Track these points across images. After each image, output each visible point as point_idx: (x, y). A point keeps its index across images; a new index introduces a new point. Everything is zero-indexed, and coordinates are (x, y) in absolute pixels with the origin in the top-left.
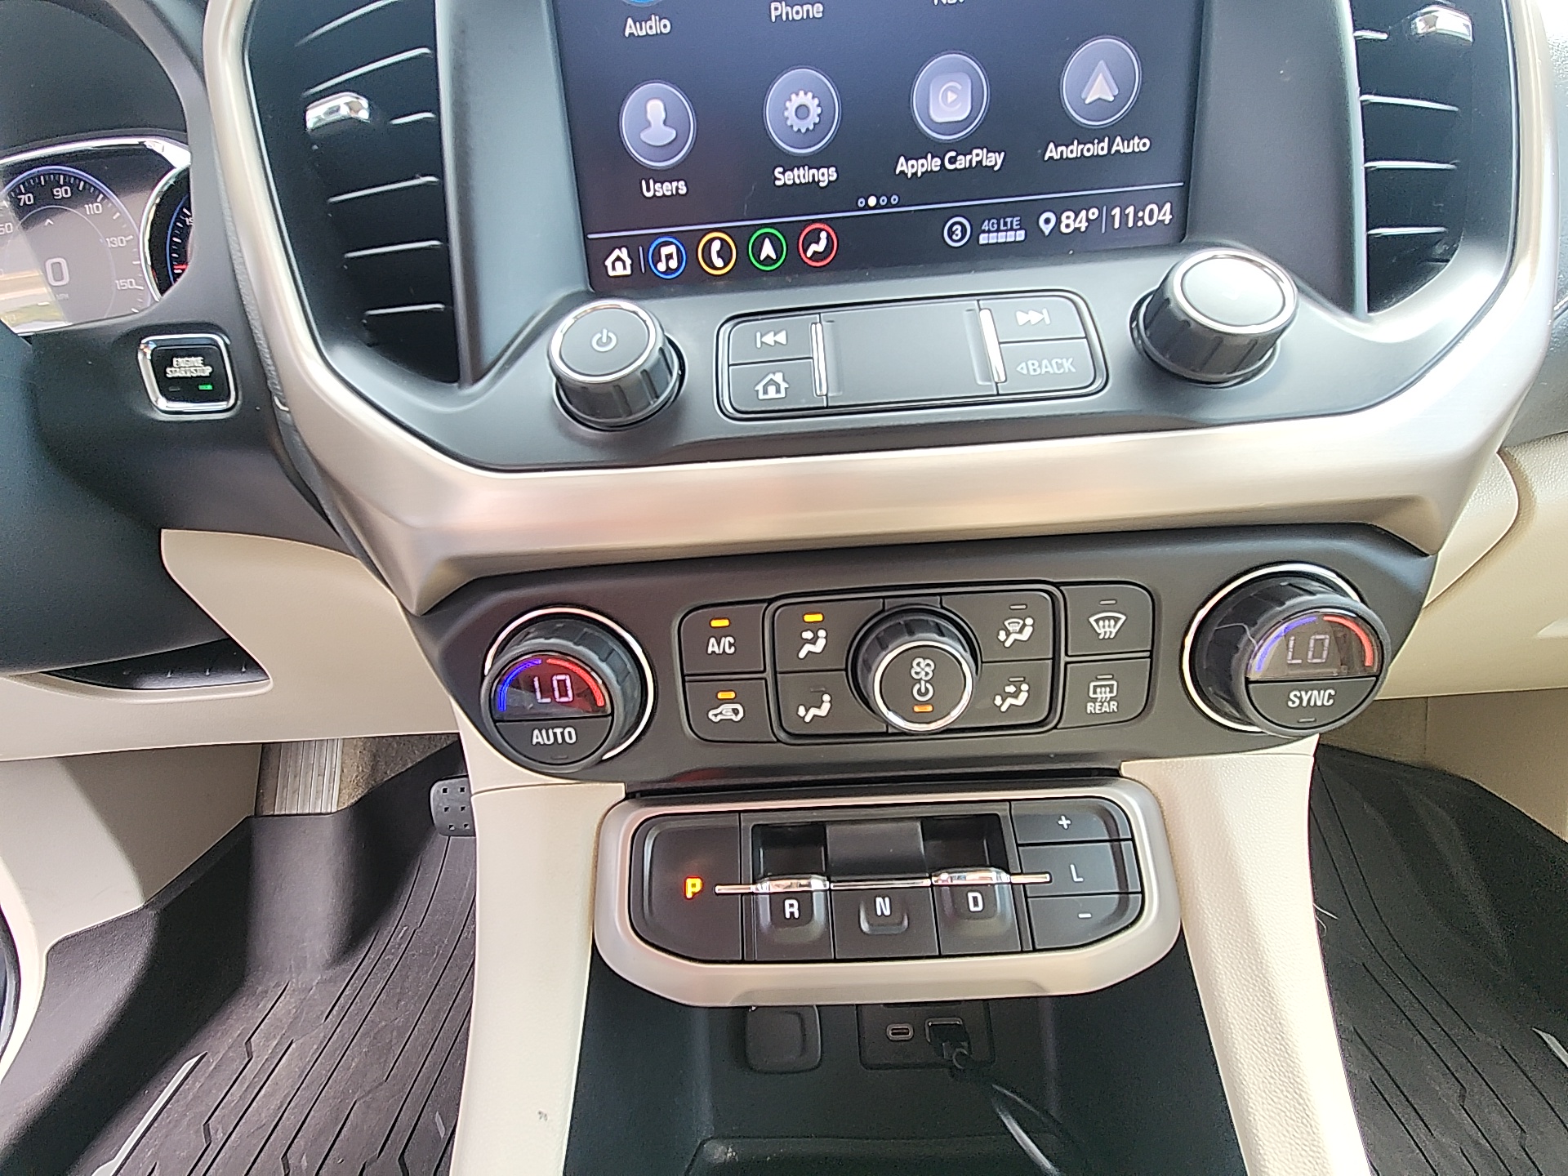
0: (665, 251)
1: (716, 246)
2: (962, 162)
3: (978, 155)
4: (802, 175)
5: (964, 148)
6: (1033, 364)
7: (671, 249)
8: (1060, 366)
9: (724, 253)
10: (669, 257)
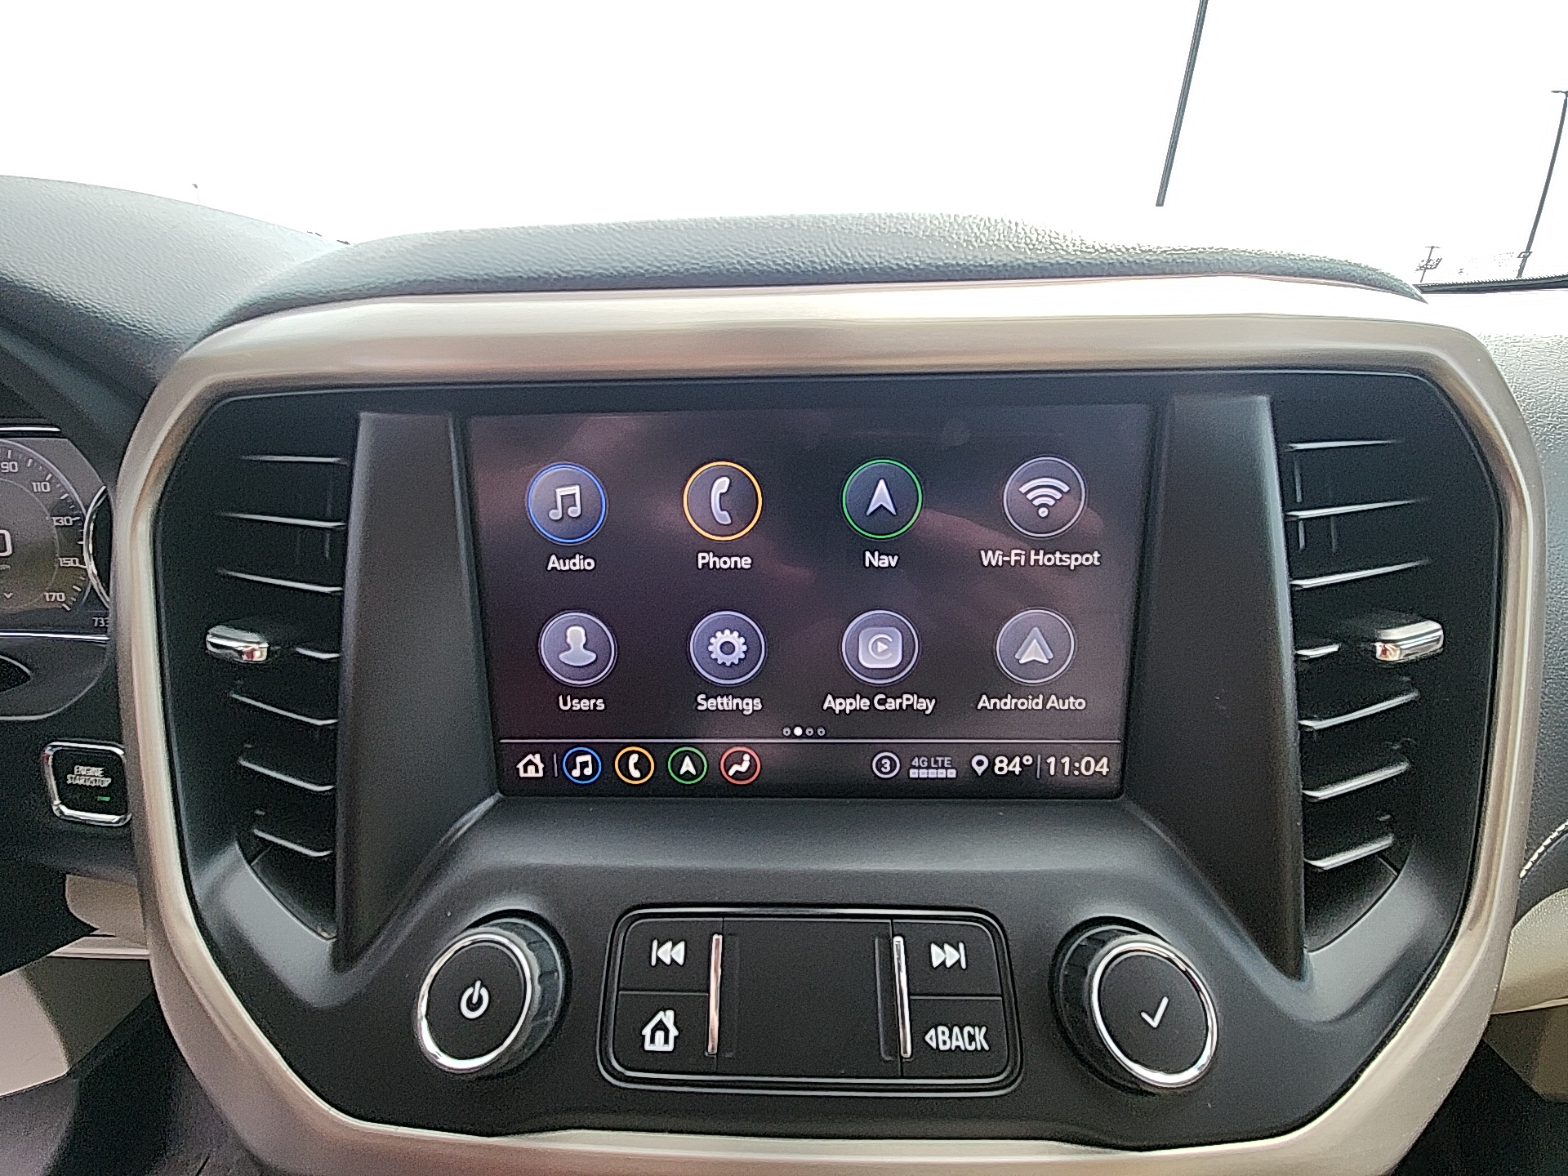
0: (580, 759)
1: (634, 758)
2: (892, 704)
3: (908, 699)
4: (726, 703)
5: (894, 692)
6: (943, 1033)
7: (588, 758)
8: (972, 1038)
9: (642, 765)
10: (584, 765)
